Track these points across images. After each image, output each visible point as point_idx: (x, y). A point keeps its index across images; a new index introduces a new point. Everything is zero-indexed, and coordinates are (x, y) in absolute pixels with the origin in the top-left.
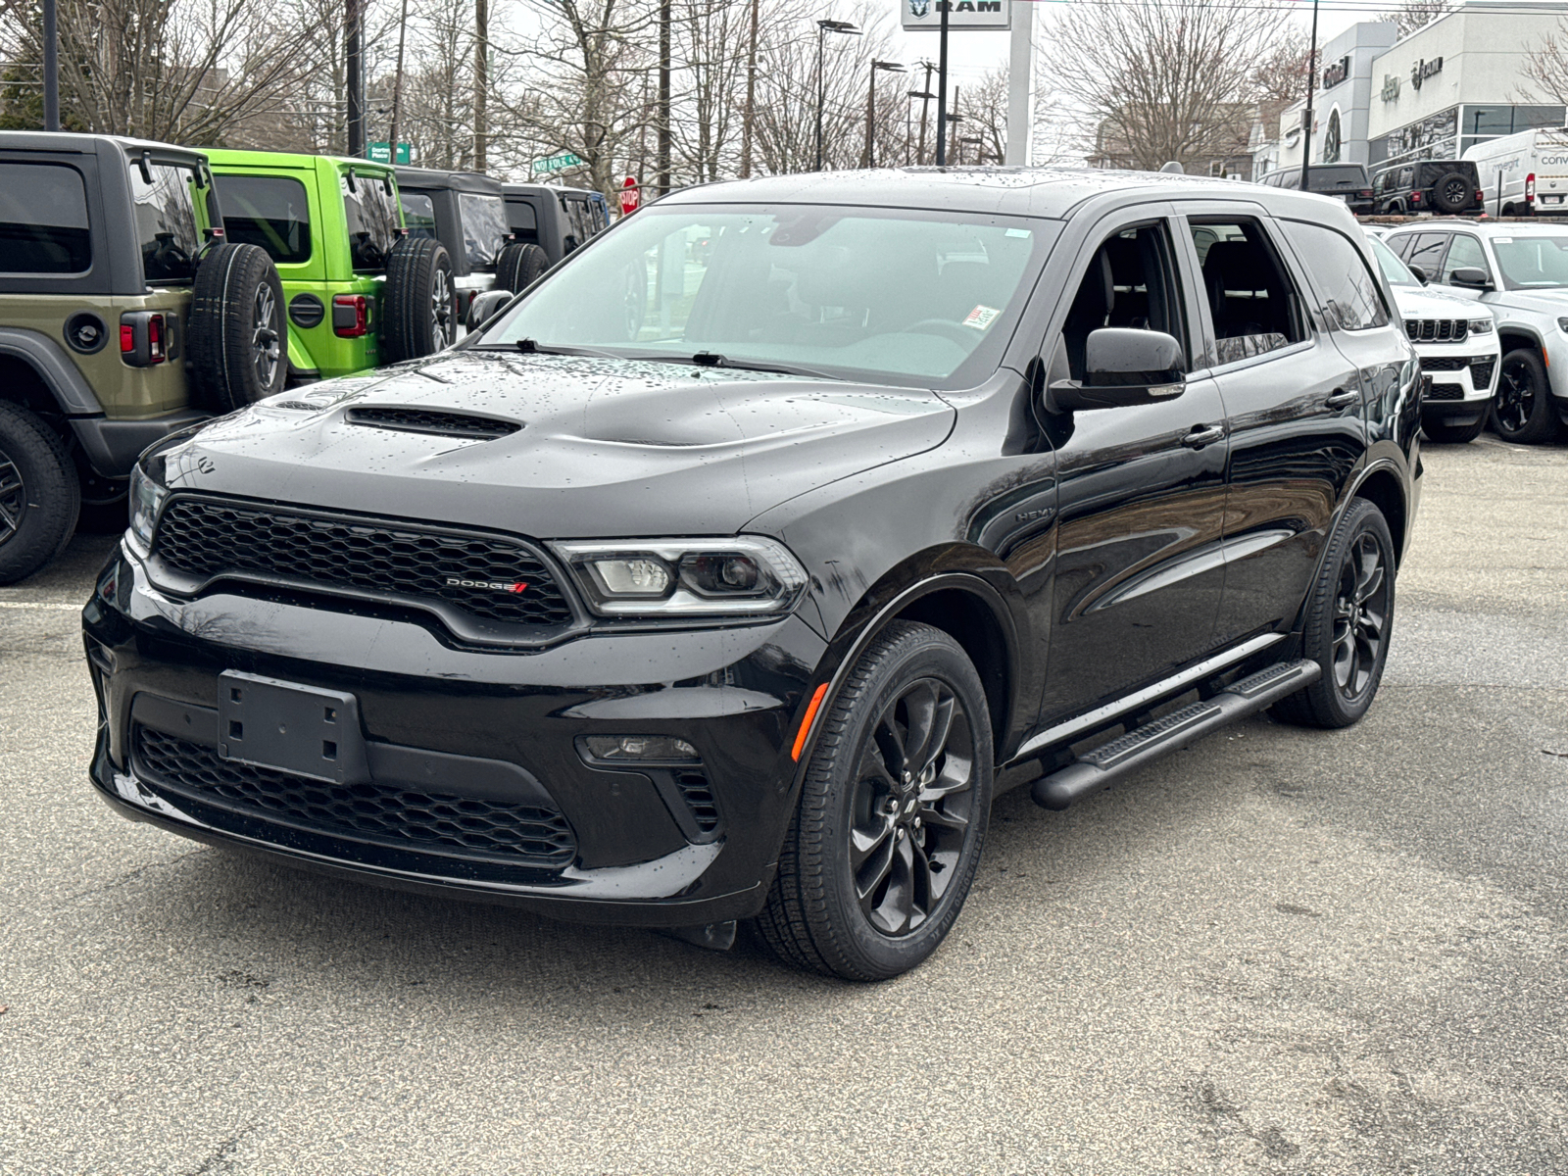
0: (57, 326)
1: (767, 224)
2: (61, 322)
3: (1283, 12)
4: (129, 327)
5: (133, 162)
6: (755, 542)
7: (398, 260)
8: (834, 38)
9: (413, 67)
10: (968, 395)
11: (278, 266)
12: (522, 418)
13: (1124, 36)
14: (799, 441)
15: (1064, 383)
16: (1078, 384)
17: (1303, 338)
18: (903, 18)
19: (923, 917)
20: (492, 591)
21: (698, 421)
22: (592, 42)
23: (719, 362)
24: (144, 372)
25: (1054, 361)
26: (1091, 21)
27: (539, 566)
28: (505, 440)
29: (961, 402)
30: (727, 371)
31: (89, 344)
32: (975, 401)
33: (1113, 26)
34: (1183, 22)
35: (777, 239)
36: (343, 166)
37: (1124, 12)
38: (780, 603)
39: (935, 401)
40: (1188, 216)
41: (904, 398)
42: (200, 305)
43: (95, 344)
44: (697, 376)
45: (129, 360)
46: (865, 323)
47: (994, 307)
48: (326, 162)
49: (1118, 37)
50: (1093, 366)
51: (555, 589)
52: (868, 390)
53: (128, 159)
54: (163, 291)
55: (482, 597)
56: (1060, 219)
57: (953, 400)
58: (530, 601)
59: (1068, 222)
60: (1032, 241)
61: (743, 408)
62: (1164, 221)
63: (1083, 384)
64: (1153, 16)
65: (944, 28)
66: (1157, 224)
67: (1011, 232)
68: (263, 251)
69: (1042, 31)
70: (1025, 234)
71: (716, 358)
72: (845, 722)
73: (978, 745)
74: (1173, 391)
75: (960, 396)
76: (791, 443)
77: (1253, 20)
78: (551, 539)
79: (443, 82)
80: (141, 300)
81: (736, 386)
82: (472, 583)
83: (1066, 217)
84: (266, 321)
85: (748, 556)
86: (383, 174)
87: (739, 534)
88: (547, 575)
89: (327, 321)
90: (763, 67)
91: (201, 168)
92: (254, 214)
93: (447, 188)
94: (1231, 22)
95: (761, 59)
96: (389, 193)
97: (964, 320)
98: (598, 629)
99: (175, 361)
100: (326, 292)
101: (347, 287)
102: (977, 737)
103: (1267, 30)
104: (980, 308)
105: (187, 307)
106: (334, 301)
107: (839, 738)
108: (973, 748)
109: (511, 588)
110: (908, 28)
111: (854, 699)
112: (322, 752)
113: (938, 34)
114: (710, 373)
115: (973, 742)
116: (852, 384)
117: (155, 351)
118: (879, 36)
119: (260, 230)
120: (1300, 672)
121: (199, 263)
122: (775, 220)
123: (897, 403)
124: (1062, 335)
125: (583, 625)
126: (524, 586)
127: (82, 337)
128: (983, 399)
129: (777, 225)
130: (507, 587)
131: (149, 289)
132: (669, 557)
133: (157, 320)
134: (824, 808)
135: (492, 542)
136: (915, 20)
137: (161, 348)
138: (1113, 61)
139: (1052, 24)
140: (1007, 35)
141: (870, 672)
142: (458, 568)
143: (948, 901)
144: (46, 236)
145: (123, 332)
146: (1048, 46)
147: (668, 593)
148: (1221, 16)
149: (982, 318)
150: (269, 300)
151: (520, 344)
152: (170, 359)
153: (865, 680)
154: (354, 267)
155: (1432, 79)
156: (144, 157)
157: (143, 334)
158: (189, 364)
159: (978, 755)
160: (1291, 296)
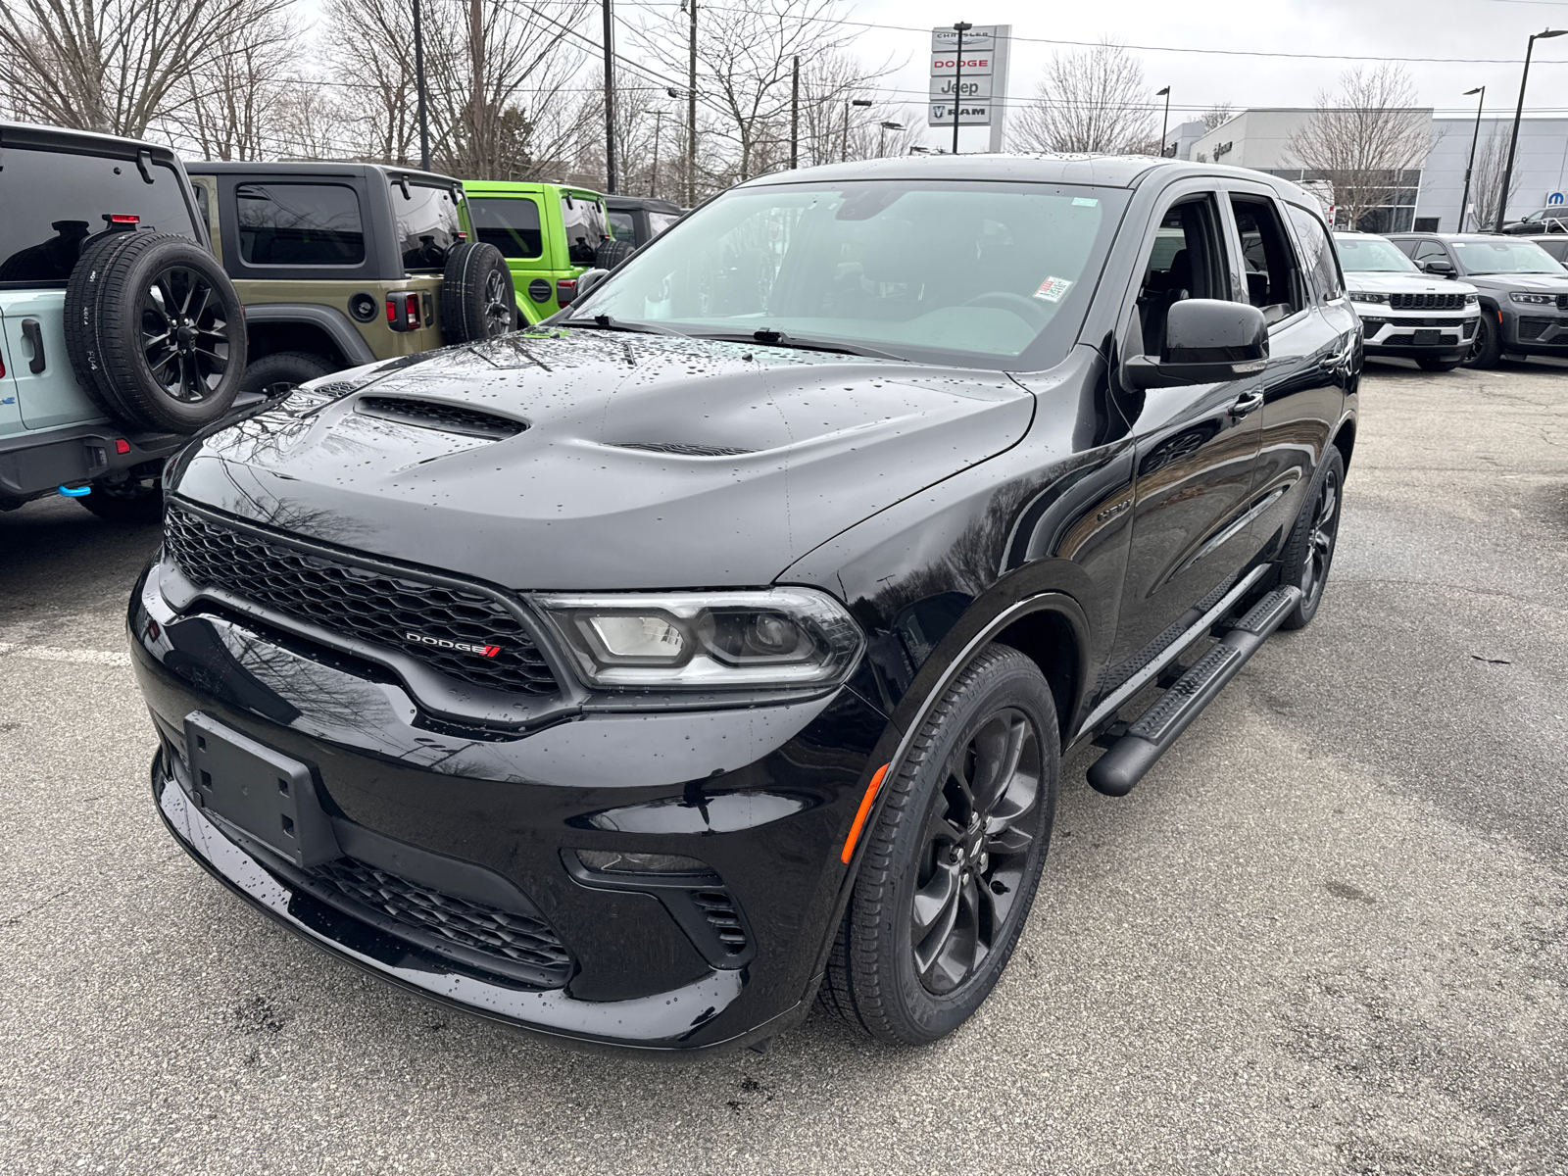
0: (343, 302)
1: (833, 198)
2: (346, 299)
3: (1148, 112)
4: (392, 304)
5: (393, 183)
6: (796, 593)
7: (602, 255)
8: (890, 133)
9: (663, 157)
10: (1045, 377)
11: (507, 260)
12: (527, 417)
13: (1056, 127)
14: (857, 445)
15: (1138, 360)
16: (1156, 360)
17: (1301, 309)
18: (929, 118)
19: (986, 951)
20: (459, 652)
21: (741, 419)
22: (746, 125)
23: (780, 339)
24: (405, 336)
25: (1130, 336)
26: (1037, 119)
27: (515, 625)
28: (510, 441)
29: (1040, 386)
30: (783, 351)
31: (367, 315)
32: (1054, 384)
33: (1050, 121)
34: (1090, 119)
35: (843, 214)
36: (563, 191)
37: (1056, 113)
38: (829, 670)
39: (1010, 386)
40: (1230, 192)
41: (975, 383)
42: (447, 286)
43: (371, 315)
44: (749, 358)
45: (394, 327)
46: (920, 297)
47: (1066, 278)
48: (551, 188)
49: (1052, 127)
50: (1173, 341)
51: (535, 653)
52: (935, 373)
53: (389, 181)
54: (427, 277)
55: (449, 656)
56: (1127, 188)
57: (1030, 384)
58: (507, 667)
59: (1135, 190)
60: (1100, 207)
61: (790, 401)
62: (1211, 195)
63: (1161, 360)
64: (1073, 115)
65: (956, 125)
66: (1205, 199)
67: (1078, 201)
68: (494, 247)
69: (1008, 125)
70: (1092, 203)
71: (777, 335)
72: (908, 793)
73: (1046, 759)
74: (1256, 369)
75: (1037, 378)
76: (846, 448)
77: (1130, 117)
78: (529, 591)
79: (678, 166)
80: (403, 284)
81: (789, 371)
82: (435, 642)
83: (1133, 186)
84: (498, 299)
85: (786, 611)
86: (595, 198)
87: (774, 584)
88: (525, 636)
89: (554, 298)
90: (850, 150)
91: (455, 190)
92: (507, 226)
93: (641, 209)
94: (1118, 117)
95: (849, 146)
96: (599, 211)
97: (1035, 291)
98: (591, 707)
99: (431, 327)
100: (553, 278)
101: (566, 274)
102: (1046, 751)
103: (1139, 123)
104: (1051, 279)
105: (440, 288)
106: (558, 284)
107: (900, 814)
108: (1041, 762)
109: (483, 650)
110: (932, 125)
111: (919, 763)
112: (281, 827)
113: (952, 128)
114: (765, 354)
115: (1041, 757)
116: (917, 366)
117: (411, 321)
118: (915, 133)
119: (510, 237)
120: (1290, 600)
121: (448, 257)
122: (841, 197)
123: (969, 389)
124: (1137, 306)
125: (576, 700)
126: (497, 649)
127: (361, 310)
128: (1062, 381)
129: (844, 200)
130: (475, 649)
131: (408, 275)
132: (684, 613)
133: (413, 299)
134: (881, 900)
135: (456, 590)
136: (936, 120)
137: (418, 318)
138: (1049, 142)
139: (1015, 121)
140: (989, 128)
141: (938, 726)
142: (419, 621)
143: (1011, 925)
144: (338, 239)
145: (389, 307)
146: (1012, 134)
147: (682, 661)
148: (1113, 114)
149: (1054, 290)
150: (500, 282)
151: (597, 319)
152: (428, 325)
153: (932, 737)
154: (571, 260)
155: (1225, 155)
156: (403, 179)
157: (402, 308)
158: (443, 329)
159: (1046, 769)
160: (1293, 270)
